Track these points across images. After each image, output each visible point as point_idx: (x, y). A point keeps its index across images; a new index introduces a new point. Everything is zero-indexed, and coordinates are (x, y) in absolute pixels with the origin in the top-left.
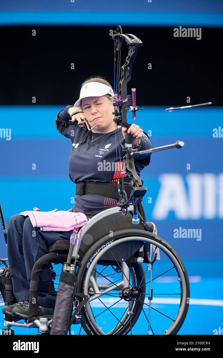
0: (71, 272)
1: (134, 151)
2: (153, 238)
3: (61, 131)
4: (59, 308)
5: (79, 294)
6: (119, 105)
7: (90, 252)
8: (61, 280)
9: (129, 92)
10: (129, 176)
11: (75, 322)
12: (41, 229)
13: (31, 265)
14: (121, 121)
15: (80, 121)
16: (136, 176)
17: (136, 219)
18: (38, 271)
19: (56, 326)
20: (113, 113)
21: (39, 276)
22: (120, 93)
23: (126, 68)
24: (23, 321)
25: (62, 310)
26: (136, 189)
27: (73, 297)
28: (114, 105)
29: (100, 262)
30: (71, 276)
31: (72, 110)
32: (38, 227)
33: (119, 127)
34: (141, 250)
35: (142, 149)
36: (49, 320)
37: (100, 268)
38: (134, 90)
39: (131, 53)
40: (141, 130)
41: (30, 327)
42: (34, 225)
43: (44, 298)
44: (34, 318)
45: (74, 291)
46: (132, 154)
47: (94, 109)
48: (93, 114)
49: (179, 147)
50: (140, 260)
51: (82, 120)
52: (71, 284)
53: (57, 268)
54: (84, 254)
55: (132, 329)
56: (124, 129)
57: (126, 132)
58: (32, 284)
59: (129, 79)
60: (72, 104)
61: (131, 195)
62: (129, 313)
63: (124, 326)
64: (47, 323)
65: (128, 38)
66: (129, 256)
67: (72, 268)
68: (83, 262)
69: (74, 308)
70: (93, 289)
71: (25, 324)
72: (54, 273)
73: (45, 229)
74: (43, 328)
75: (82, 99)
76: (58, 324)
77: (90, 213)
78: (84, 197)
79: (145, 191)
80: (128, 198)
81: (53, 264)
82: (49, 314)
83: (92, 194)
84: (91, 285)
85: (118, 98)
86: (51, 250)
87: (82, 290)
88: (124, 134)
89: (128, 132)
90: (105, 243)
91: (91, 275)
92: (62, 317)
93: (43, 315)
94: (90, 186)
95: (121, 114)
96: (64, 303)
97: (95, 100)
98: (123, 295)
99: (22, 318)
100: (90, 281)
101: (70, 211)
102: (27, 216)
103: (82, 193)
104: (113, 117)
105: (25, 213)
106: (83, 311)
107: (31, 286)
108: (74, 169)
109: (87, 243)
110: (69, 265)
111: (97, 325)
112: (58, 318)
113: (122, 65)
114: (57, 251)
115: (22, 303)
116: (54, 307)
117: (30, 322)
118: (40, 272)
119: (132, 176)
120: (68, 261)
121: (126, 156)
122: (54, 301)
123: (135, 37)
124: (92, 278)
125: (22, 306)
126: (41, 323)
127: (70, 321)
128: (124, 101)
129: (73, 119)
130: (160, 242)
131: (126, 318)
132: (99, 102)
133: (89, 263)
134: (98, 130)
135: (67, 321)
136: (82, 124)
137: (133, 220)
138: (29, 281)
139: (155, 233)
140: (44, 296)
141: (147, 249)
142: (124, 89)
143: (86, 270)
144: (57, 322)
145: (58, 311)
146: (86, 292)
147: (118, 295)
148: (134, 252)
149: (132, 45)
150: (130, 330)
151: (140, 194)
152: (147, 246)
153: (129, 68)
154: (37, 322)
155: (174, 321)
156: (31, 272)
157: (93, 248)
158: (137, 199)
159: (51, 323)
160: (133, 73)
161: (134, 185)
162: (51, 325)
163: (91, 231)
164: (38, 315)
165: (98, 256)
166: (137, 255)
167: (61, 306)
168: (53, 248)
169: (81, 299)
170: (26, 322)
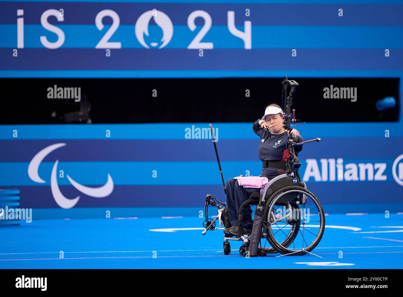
0: (261, 210)
1: (294, 143)
2: (305, 191)
3: (256, 133)
4: (255, 230)
5: (265, 222)
6: (286, 119)
7: (271, 198)
8: (255, 214)
9: (292, 111)
10: (292, 156)
11: (263, 237)
12: (244, 187)
13: (239, 206)
14: (287, 127)
15: (265, 127)
16: (295, 157)
17: (295, 180)
18: (243, 209)
19: (253, 239)
20: (283, 123)
21: (244, 212)
22: (286, 112)
23: (289, 98)
24: (235, 237)
25: (256, 230)
26: (295, 163)
27: (262, 223)
28: (283, 118)
29: (276, 204)
30: (261, 211)
31: (260, 122)
32: (242, 185)
33: (286, 130)
34: (298, 197)
35: (298, 142)
36: (249, 236)
37: (276, 207)
38: (294, 110)
39: (292, 90)
40: (298, 132)
41: (239, 240)
42: (240, 185)
43: (246, 224)
44: (241, 235)
45: (262, 220)
46: (293, 145)
47: (272, 121)
48: (272, 124)
49: (318, 141)
50: (298, 202)
51: (266, 126)
52: (261, 216)
53: (253, 208)
54: (268, 200)
55: (294, 241)
56: (289, 131)
57: (290, 133)
58: (240, 216)
59: (291, 104)
60: (261, 119)
61: (293, 167)
62: (292, 232)
63: (290, 239)
64: (248, 238)
65: (291, 82)
66: (292, 200)
67: (261, 208)
68: (267, 204)
69: (263, 229)
70: (273, 218)
71: (236, 239)
72: (252, 210)
73: (246, 187)
74: (246, 241)
75: (266, 116)
76: (254, 238)
77: (270, 177)
78: (267, 169)
79: (300, 165)
80: (291, 168)
81: (251, 205)
82: (249, 233)
83: (271, 167)
84: (271, 217)
85: (285, 115)
86: (250, 198)
87: (267, 220)
88: (289, 134)
89: (291, 133)
90: (279, 193)
91: (271, 211)
92: (256, 234)
93: (246, 234)
94: (270, 163)
95: (287, 123)
96: (257, 226)
97: (272, 116)
98: (289, 222)
99: (234, 235)
100: (271, 214)
101: (260, 176)
102: (237, 179)
103: (266, 166)
104: (283, 125)
105: (236, 178)
106: (267, 231)
107: (239, 217)
108: (262, 154)
109: (270, 194)
110: (260, 206)
111: (275, 239)
112: (254, 235)
113: (287, 97)
114: (253, 198)
115: (234, 227)
116: (251, 229)
117: (238, 238)
118: (244, 210)
119: (293, 157)
120: (260, 204)
121: (290, 146)
122: (252, 226)
123: (295, 82)
124: (272, 212)
125: (234, 229)
126: (244, 238)
127: (261, 236)
128: (288, 116)
129: (262, 127)
130: (308, 193)
131: (291, 235)
132: (275, 117)
133: (270, 204)
134: (274, 132)
135: (259, 236)
136: (266, 129)
137: (294, 180)
138: (238, 214)
139: (306, 188)
140: (246, 223)
141: (301, 197)
142: (288, 110)
143: (269, 208)
144: (253, 237)
145: (254, 231)
146: (269, 221)
147: (286, 222)
148: (295, 198)
149: (293, 86)
150: (293, 241)
151: (298, 166)
152: (301, 195)
153: (291, 98)
154: (242, 237)
155: (317, 236)
156: (239, 210)
157: (272, 196)
158: (296, 169)
159: (250, 238)
160: (294, 101)
161: (294, 162)
162: (250, 239)
163: (272, 187)
164: (243, 234)
165: (275, 200)
166: (296, 200)
167: (255, 228)
168: (251, 196)
169: (266, 225)
170: (236, 237)
